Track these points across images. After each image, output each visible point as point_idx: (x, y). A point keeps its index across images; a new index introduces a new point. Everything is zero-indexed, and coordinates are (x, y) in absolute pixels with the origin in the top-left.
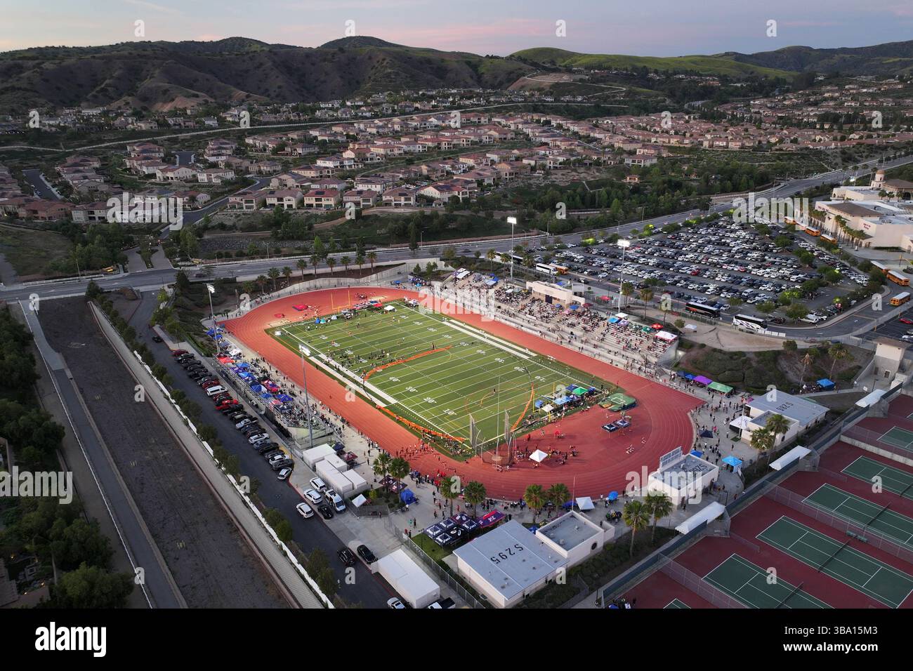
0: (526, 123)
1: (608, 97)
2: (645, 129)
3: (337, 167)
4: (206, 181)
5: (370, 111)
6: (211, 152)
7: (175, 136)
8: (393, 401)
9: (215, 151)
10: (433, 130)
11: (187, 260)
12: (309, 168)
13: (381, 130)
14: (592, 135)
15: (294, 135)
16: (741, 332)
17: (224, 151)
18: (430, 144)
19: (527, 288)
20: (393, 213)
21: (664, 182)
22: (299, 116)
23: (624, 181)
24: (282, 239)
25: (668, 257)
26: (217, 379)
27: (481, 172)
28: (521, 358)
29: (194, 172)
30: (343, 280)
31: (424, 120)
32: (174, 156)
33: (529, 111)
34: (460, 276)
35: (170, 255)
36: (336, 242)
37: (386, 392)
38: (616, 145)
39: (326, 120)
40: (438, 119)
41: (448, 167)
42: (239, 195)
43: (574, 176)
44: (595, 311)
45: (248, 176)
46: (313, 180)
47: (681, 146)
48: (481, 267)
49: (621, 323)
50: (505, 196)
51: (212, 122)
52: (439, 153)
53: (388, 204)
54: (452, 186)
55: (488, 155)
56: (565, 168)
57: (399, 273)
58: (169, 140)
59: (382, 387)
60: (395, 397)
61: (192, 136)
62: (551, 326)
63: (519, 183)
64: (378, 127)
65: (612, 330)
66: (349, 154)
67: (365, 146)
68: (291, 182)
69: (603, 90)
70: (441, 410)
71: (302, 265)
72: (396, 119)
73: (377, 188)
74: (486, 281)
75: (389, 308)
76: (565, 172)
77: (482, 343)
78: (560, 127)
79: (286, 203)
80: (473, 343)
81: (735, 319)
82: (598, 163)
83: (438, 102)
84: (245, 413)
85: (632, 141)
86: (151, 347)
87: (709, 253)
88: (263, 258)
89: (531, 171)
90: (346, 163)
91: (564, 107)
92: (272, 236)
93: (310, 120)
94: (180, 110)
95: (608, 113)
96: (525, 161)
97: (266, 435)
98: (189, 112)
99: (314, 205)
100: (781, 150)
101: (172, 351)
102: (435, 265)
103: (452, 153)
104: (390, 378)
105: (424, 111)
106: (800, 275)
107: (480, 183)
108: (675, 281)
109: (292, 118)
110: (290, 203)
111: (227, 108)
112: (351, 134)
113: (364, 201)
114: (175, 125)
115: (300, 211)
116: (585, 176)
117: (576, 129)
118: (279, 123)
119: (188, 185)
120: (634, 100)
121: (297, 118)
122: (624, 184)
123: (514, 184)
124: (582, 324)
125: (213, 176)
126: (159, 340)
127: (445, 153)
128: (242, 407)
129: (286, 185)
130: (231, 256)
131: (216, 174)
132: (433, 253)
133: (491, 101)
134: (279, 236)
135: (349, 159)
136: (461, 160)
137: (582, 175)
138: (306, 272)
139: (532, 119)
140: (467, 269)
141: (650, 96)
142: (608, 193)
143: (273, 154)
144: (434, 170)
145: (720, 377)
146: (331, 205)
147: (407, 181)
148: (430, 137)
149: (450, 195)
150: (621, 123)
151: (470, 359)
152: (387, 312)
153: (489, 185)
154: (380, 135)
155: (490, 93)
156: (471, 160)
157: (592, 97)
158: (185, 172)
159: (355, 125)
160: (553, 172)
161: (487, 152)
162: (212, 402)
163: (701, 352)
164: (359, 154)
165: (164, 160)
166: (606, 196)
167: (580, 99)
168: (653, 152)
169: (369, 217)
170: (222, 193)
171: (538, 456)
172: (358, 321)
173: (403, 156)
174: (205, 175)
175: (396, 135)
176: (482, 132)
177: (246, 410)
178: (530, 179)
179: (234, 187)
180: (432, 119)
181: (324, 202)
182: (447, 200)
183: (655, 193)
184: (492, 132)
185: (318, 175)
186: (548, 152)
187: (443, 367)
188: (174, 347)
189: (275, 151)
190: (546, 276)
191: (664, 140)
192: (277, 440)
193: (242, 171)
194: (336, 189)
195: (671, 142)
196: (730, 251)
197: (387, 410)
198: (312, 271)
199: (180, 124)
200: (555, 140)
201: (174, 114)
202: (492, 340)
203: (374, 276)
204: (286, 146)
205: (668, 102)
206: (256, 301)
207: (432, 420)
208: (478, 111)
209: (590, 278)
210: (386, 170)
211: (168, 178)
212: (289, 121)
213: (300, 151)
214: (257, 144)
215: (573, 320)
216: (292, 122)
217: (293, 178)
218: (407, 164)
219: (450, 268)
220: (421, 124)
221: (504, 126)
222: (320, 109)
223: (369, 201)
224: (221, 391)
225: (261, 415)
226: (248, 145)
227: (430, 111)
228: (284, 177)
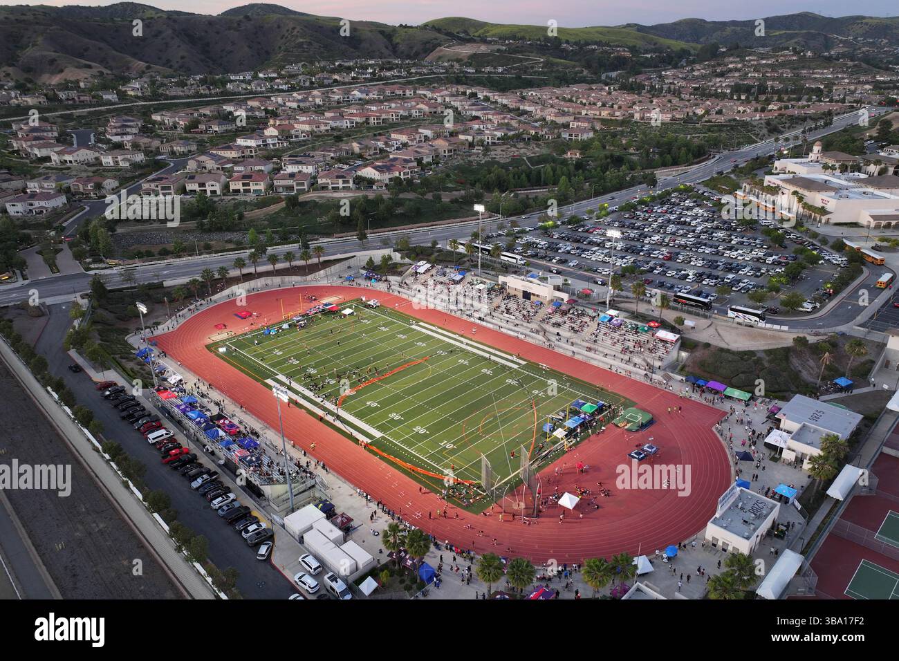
0: (452, 95)
1: (527, 68)
2: (570, 101)
3: (260, 145)
4: (112, 164)
5: (286, 84)
6: (114, 131)
7: (69, 112)
8: (378, 434)
9: (119, 130)
10: (358, 104)
11: (101, 261)
12: (230, 148)
13: (302, 105)
14: (522, 107)
15: (206, 111)
16: (739, 326)
17: (128, 130)
18: (358, 119)
19: (500, 283)
20: (333, 198)
21: (607, 157)
22: (210, 89)
23: (565, 156)
24: (210, 231)
25: (633, 239)
26: (157, 420)
27: (419, 150)
28: (511, 368)
29: (97, 155)
30: (287, 279)
31: (347, 92)
32: (69, 135)
33: (452, 83)
34: (421, 270)
35: (79, 256)
36: (273, 232)
37: (367, 422)
38: (548, 118)
39: (239, 94)
40: (361, 92)
41: (381, 144)
42: (154, 180)
43: (513, 151)
44: (581, 308)
45: (160, 157)
46: (235, 162)
47: (613, 118)
48: (440, 258)
49: (614, 321)
50: (448, 176)
51: (110, 96)
52: (369, 129)
53: (324, 188)
54: (392, 165)
55: (420, 131)
56: (504, 144)
57: (349, 267)
58: (61, 116)
59: (360, 415)
60: (380, 428)
61: (89, 112)
62: (534, 326)
63: (458, 161)
64: (299, 101)
65: (604, 330)
66: (271, 131)
67: (287, 122)
68: (210, 164)
69: (521, 60)
70: (436, 443)
71: (240, 263)
72: (315, 92)
73: (309, 169)
74: (452, 275)
75: (347, 311)
76: (504, 147)
77: (462, 350)
78: (487, 99)
79: (209, 189)
80: (453, 351)
81: (729, 311)
82: (536, 138)
83: (358, 73)
84: (201, 465)
85: (564, 114)
86: (70, 380)
87: (673, 234)
88: (191, 255)
89: (469, 146)
90: (270, 141)
91: (486, 78)
92: (198, 227)
93: (222, 94)
94: (72, 82)
95: (530, 84)
96: (462, 137)
97: (232, 496)
98: (82, 85)
99: (242, 190)
100: (710, 121)
101: (96, 383)
102: (390, 258)
103: (382, 128)
104: (368, 403)
105: (344, 84)
106: (774, 257)
107: (419, 161)
108: (651, 268)
109: (202, 91)
110: (213, 189)
111: (126, 80)
112: (270, 108)
113: (298, 184)
114: (67, 99)
115: (225, 197)
116: (527, 151)
117: (505, 101)
118: (188, 97)
119: (90, 169)
120: (552, 71)
121: (207, 92)
122: (565, 161)
123: (454, 161)
124: (569, 324)
125: (120, 158)
126: (77, 369)
127: (375, 128)
128: (195, 457)
129: (205, 168)
130: (153, 256)
131: (122, 157)
132: (385, 244)
133: (412, 73)
134: (205, 227)
135: (272, 137)
136: (393, 136)
137: (522, 151)
138: (245, 271)
139: (457, 91)
140: (428, 262)
141: (566, 67)
142: (554, 170)
143: (186, 132)
144: (367, 148)
145: (734, 381)
146: (261, 190)
147: (339, 160)
148: (355, 111)
149: (391, 176)
150: (545, 94)
151: (453, 371)
152: (345, 315)
153: (429, 164)
154: (301, 110)
155: (409, 64)
156: (404, 136)
157: (511, 68)
158: (85, 155)
159: (272, 98)
160: (492, 148)
161: (419, 126)
162: (156, 453)
163: (707, 352)
164: (283, 131)
165: (58, 140)
166: (551, 173)
167: (500, 70)
168: (586, 125)
169: (306, 203)
170: (133, 178)
171: (568, 501)
172: (315, 329)
173: (330, 133)
174: (110, 157)
175: (319, 110)
176: (409, 105)
177: (200, 461)
178: (470, 156)
179: (146, 170)
180: (355, 92)
181: (252, 187)
182: (387, 182)
183: (599, 169)
184: (421, 106)
185: (240, 155)
186: (481, 127)
187: (426, 384)
188: (99, 377)
189: (187, 129)
190: (514, 267)
191: (595, 112)
192: (248, 502)
193: (152, 152)
194: (262, 171)
195: (602, 114)
196: (694, 231)
197: (374, 448)
198: (252, 270)
199: (73, 99)
200: (487, 114)
201: (65, 86)
202: (471, 346)
203: (322, 272)
204: (200, 123)
205: (585, 72)
206: (190, 310)
207: (429, 458)
208: (400, 83)
209: (561, 267)
210: (314, 149)
211: (66, 161)
212: (198, 95)
213: (215, 128)
214: (166, 121)
215: (557, 318)
216: (202, 96)
217: (212, 159)
218: (336, 141)
219: (407, 260)
220: (344, 98)
221: (430, 99)
222: (231, 81)
223: (303, 184)
224: (165, 436)
225: (219, 466)
226: (155, 122)
227: (350, 83)
228: (202, 158)
